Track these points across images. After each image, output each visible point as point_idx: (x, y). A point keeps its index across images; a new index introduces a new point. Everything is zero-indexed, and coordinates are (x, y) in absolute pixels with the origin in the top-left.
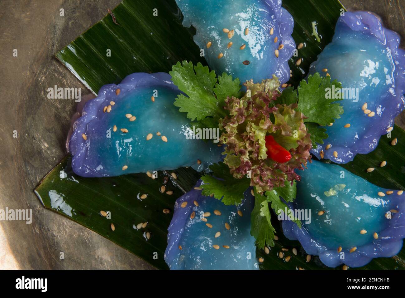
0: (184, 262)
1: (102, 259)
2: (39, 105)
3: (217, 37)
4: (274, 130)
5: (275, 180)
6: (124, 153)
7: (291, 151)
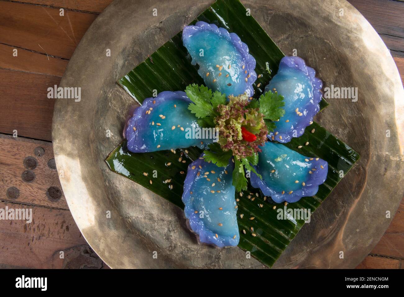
0: (194, 201)
1: (145, 201)
2: (108, 110)
3: (213, 70)
4: (246, 123)
5: (247, 152)
6: (158, 137)
7: (256, 135)
